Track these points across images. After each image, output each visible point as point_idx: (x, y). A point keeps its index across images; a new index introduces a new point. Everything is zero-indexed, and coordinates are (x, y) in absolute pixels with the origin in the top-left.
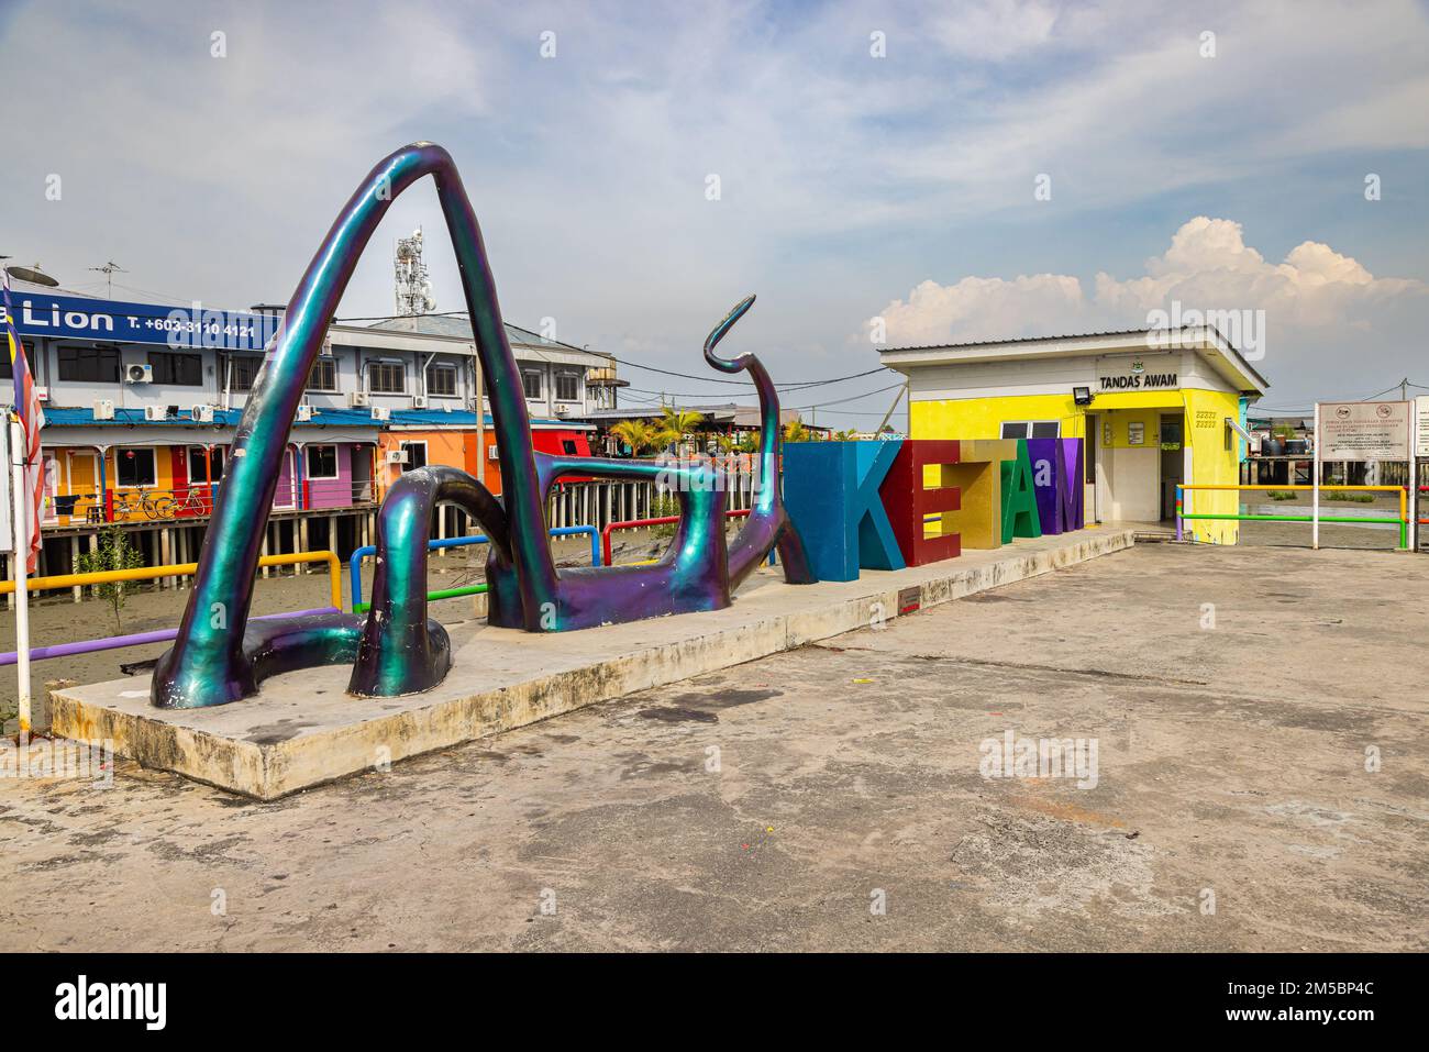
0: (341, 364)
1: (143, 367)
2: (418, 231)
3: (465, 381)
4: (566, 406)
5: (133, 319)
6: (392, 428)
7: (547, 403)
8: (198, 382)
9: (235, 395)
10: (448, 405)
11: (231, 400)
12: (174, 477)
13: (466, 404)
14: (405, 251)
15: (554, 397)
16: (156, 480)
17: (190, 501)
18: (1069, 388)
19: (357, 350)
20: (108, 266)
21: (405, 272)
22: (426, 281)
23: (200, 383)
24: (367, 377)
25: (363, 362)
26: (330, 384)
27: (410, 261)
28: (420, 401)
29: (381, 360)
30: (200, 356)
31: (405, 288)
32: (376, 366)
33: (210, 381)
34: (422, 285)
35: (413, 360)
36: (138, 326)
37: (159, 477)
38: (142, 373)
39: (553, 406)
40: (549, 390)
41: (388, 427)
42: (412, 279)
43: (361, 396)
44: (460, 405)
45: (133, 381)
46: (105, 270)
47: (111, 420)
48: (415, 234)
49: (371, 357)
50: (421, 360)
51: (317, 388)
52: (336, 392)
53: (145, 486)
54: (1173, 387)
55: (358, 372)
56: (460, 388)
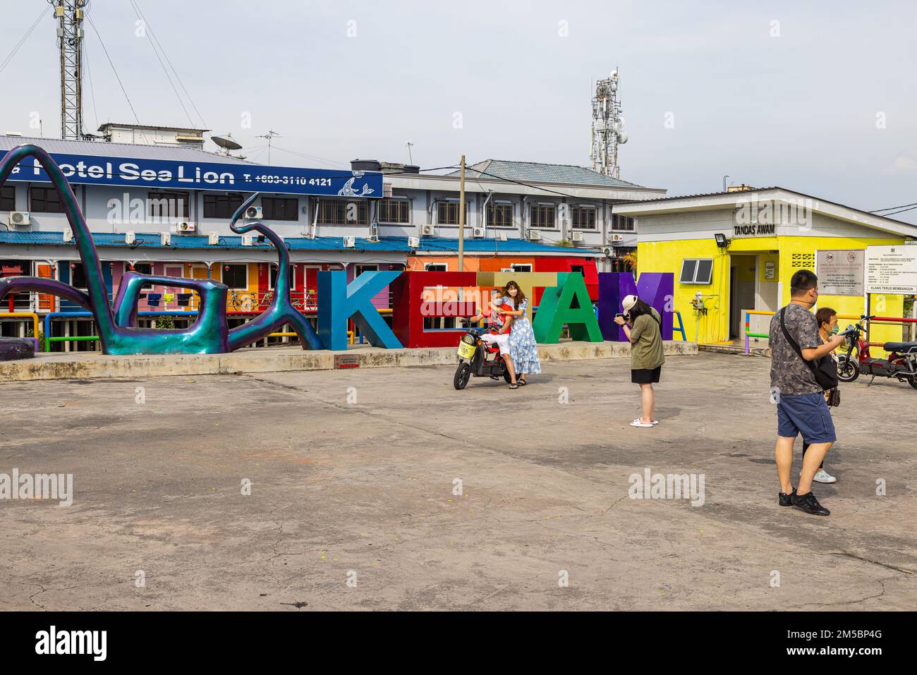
0: (414, 203)
1: (256, 208)
2: (615, 72)
3: (522, 215)
4: (620, 236)
5: (247, 176)
6: (418, 253)
7: (602, 234)
8: (295, 218)
9: (321, 227)
10: (504, 235)
11: (318, 231)
12: (259, 284)
13: (522, 234)
14: (603, 90)
15: (609, 228)
16: (247, 286)
17: (265, 301)
18: (711, 234)
19: (428, 193)
20: (269, 134)
21: (602, 109)
22: (620, 117)
23: (296, 219)
24: (435, 213)
25: (432, 202)
26: (405, 218)
27: (605, 99)
28: (478, 232)
29: (447, 199)
30: (297, 200)
31: (600, 124)
32: (443, 205)
33: (303, 217)
34: (617, 121)
35: (475, 200)
36: (250, 181)
37: (249, 284)
38: (255, 212)
39: (608, 236)
40: (604, 223)
41: (414, 253)
42: (607, 116)
43: (428, 227)
44: (516, 235)
45: (249, 217)
46: (267, 137)
47: (216, 245)
48: (611, 75)
49: (439, 197)
50: (482, 199)
51: (395, 221)
52: (409, 224)
53: (235, 290)
54: (772, 235)
55: (428, 209)
56: (517, 220)
